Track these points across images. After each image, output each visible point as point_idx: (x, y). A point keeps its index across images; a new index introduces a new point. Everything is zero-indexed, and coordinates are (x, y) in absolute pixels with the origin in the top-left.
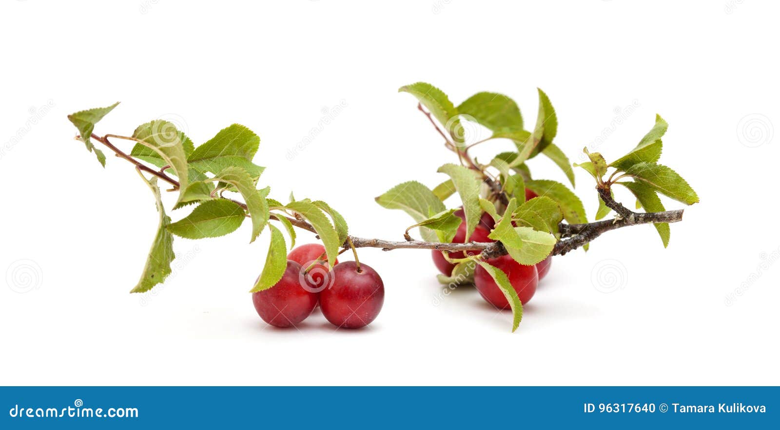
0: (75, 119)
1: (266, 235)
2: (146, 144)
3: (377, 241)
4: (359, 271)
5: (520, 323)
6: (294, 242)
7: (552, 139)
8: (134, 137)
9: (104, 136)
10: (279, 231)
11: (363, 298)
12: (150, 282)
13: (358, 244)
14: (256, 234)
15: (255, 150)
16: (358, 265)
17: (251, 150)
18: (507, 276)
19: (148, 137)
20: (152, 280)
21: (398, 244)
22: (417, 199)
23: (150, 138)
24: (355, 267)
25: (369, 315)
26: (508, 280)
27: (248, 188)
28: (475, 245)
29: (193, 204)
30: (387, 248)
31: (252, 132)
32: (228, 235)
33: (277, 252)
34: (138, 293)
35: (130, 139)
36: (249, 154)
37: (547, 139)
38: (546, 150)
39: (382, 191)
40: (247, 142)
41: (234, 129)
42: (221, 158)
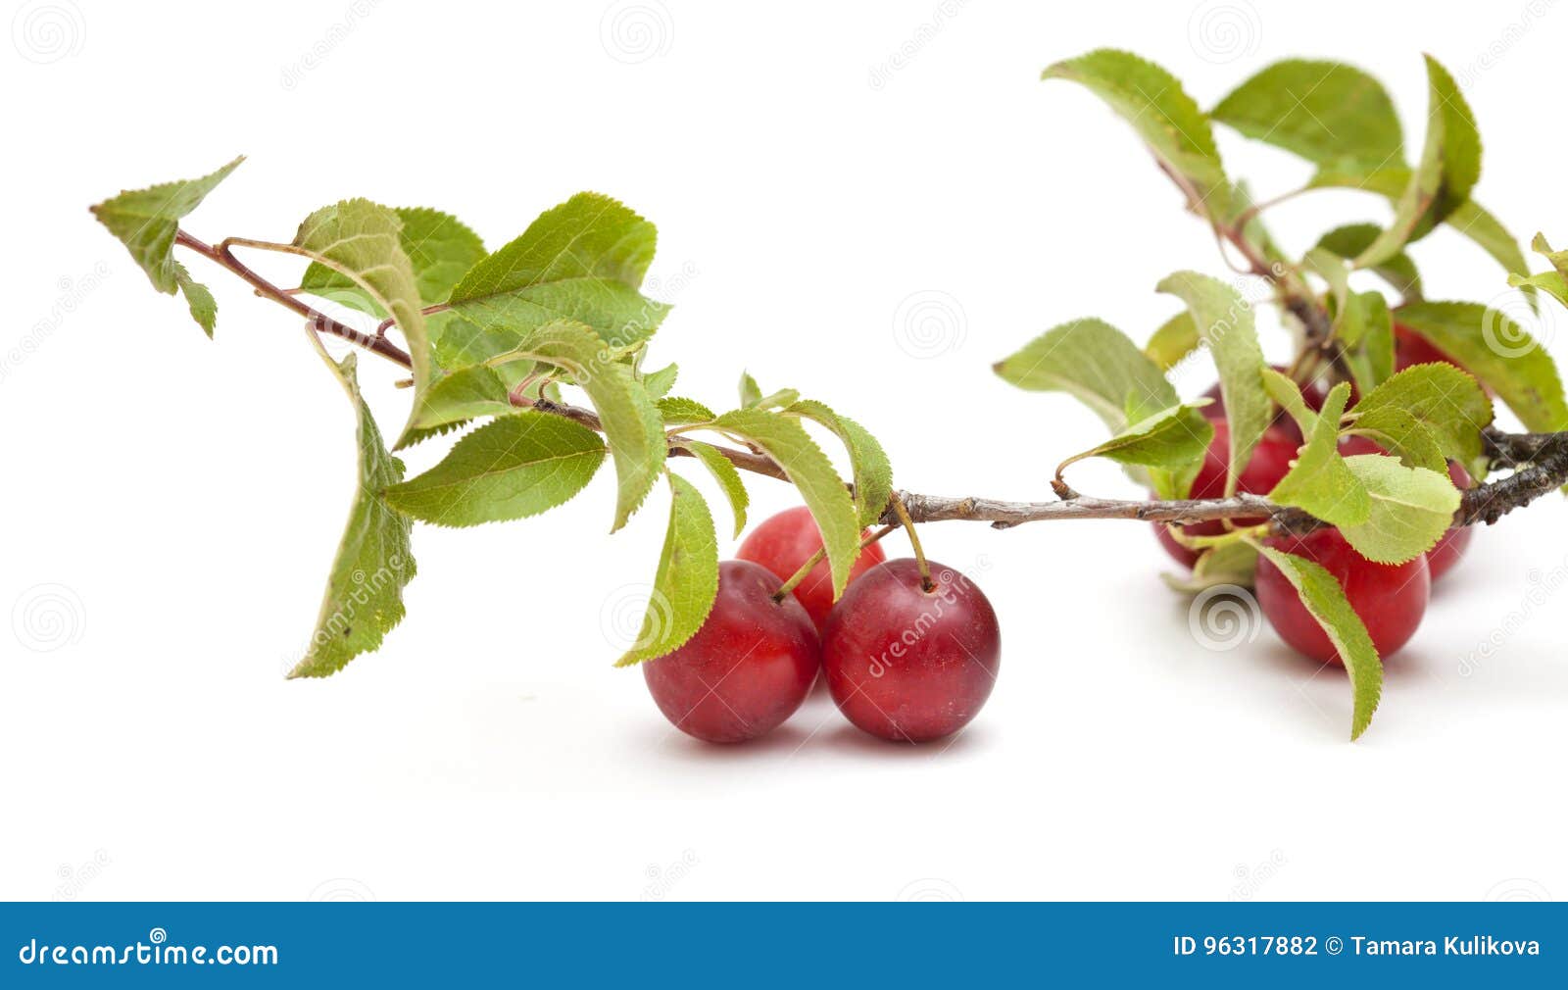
0: (114, 215)
1: (657, 507)
2: (329, 264)
3: (974, 503)
4: (928, 587)
5: (1374, 714)
6: (741, 520)
7: (1468, 191)
8: (300, 245)
9: (219, 242)
10: (696, 494)
11: (938, 662)
12: (341, 650)
13: (924, 513)
14: (627, 507)
15: (648, 255)
16: (924, 571)
17: (634, 257)
18: (1340, 582)
19: (332, 246)
20: (345, 642)
21: (1036, 509)
22: (1103, 367)
23: (339, 247)
24: (920, 575)
25: (957, 708)
26: (1343, 592)
27: (605, 383)
28: (1246, 502)
29: (450, 430)
30: (1004, 522)
31: (633, 212)
32: (553, 512)
33: (689, 552)
34: (310, 678)
35: (288, 250)
36: (631, 268)
37: (1457, 188)
38: (1457, 217)
39: (1012, 345)
40: (619, 237)
41: (582, 205)
42: (547, 287)
